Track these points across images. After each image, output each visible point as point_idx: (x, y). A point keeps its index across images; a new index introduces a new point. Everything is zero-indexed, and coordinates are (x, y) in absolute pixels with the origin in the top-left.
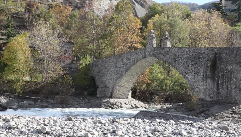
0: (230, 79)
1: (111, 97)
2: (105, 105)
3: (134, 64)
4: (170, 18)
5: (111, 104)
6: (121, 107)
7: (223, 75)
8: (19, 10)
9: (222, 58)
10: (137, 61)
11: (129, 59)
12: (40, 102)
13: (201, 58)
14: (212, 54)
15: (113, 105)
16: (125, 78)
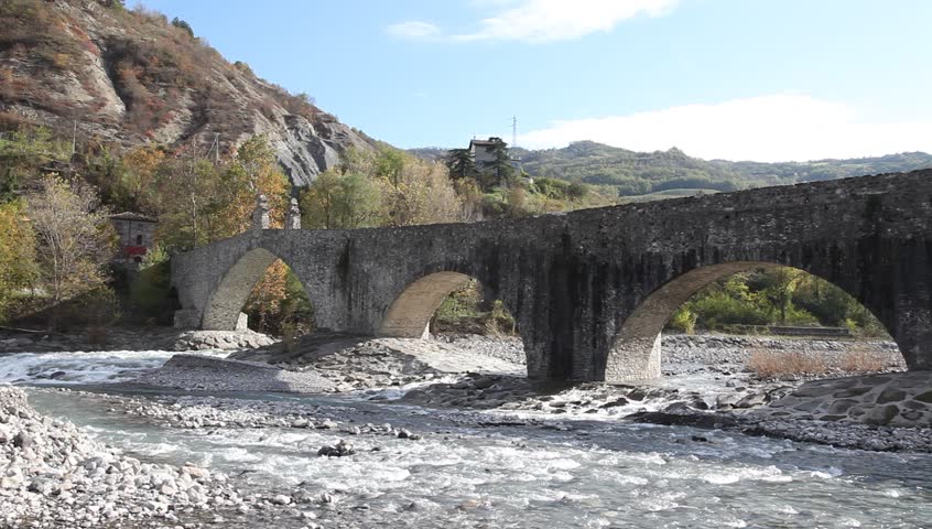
0: (366, 291)
1: (200, 328)
2: (181, 343)
3: (235, 262)
4: (348, 174)
5: (194, 342)
6: (216, 347)
7: (357, 282)
8: (58, 157)
9: (356, 250)
10: (240, 256)
11: (227, 252)
12: (46, 339)
13: (328, 249)
14: (343, 242)
15: (200, 343)
16: (223, 290)
